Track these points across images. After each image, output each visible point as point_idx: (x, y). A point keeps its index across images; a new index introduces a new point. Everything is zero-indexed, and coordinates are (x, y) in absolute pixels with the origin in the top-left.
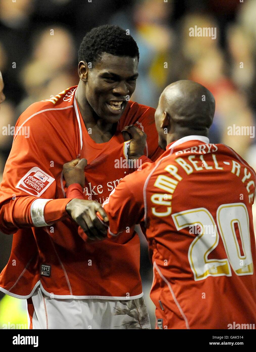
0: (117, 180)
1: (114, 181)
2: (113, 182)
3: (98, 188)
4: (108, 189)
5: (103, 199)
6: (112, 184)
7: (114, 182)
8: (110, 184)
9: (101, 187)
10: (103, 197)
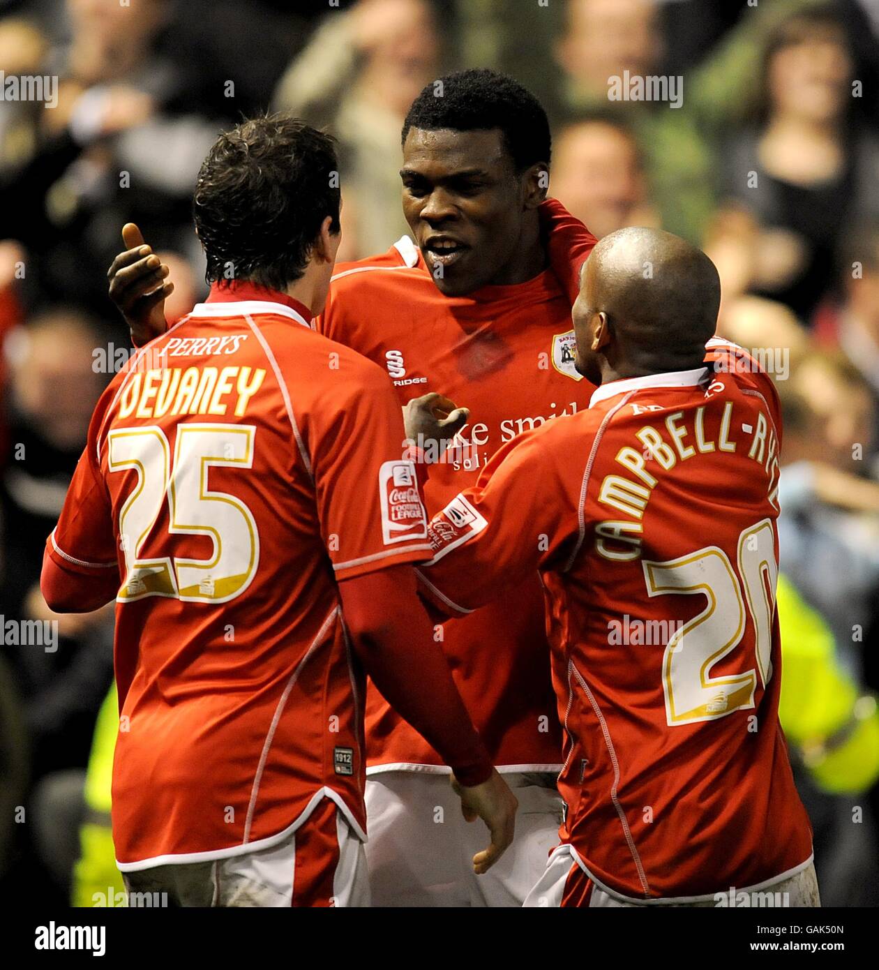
0: (529, 420)
1: (521, 420)
2: (516, 422)
3: (476, 430)
4: (502, 436)
5: (485, 459)
6: (512, 425)
7: (520, 422)
8: (507, 425)
9: (485, 429)
10: (485, 454)
